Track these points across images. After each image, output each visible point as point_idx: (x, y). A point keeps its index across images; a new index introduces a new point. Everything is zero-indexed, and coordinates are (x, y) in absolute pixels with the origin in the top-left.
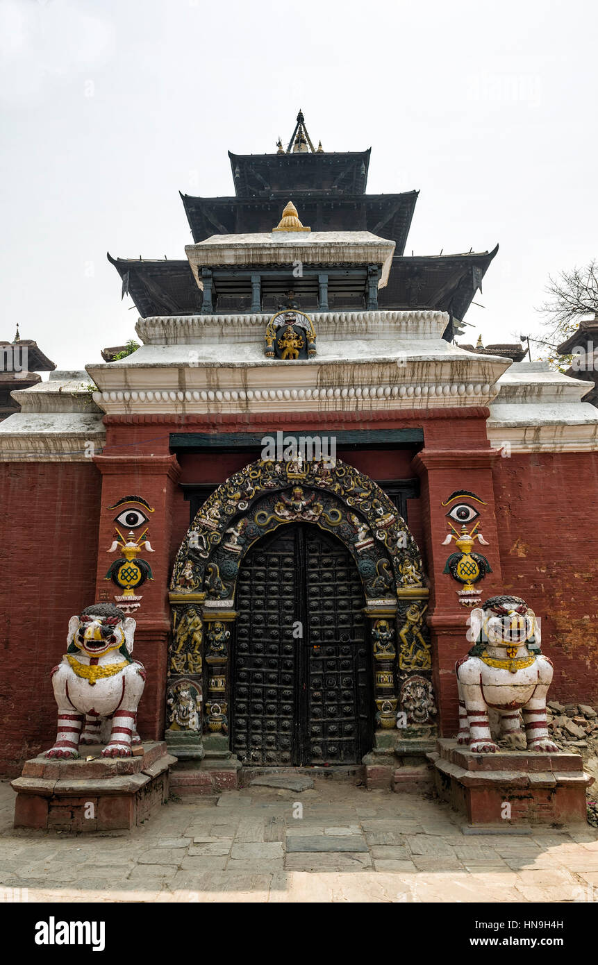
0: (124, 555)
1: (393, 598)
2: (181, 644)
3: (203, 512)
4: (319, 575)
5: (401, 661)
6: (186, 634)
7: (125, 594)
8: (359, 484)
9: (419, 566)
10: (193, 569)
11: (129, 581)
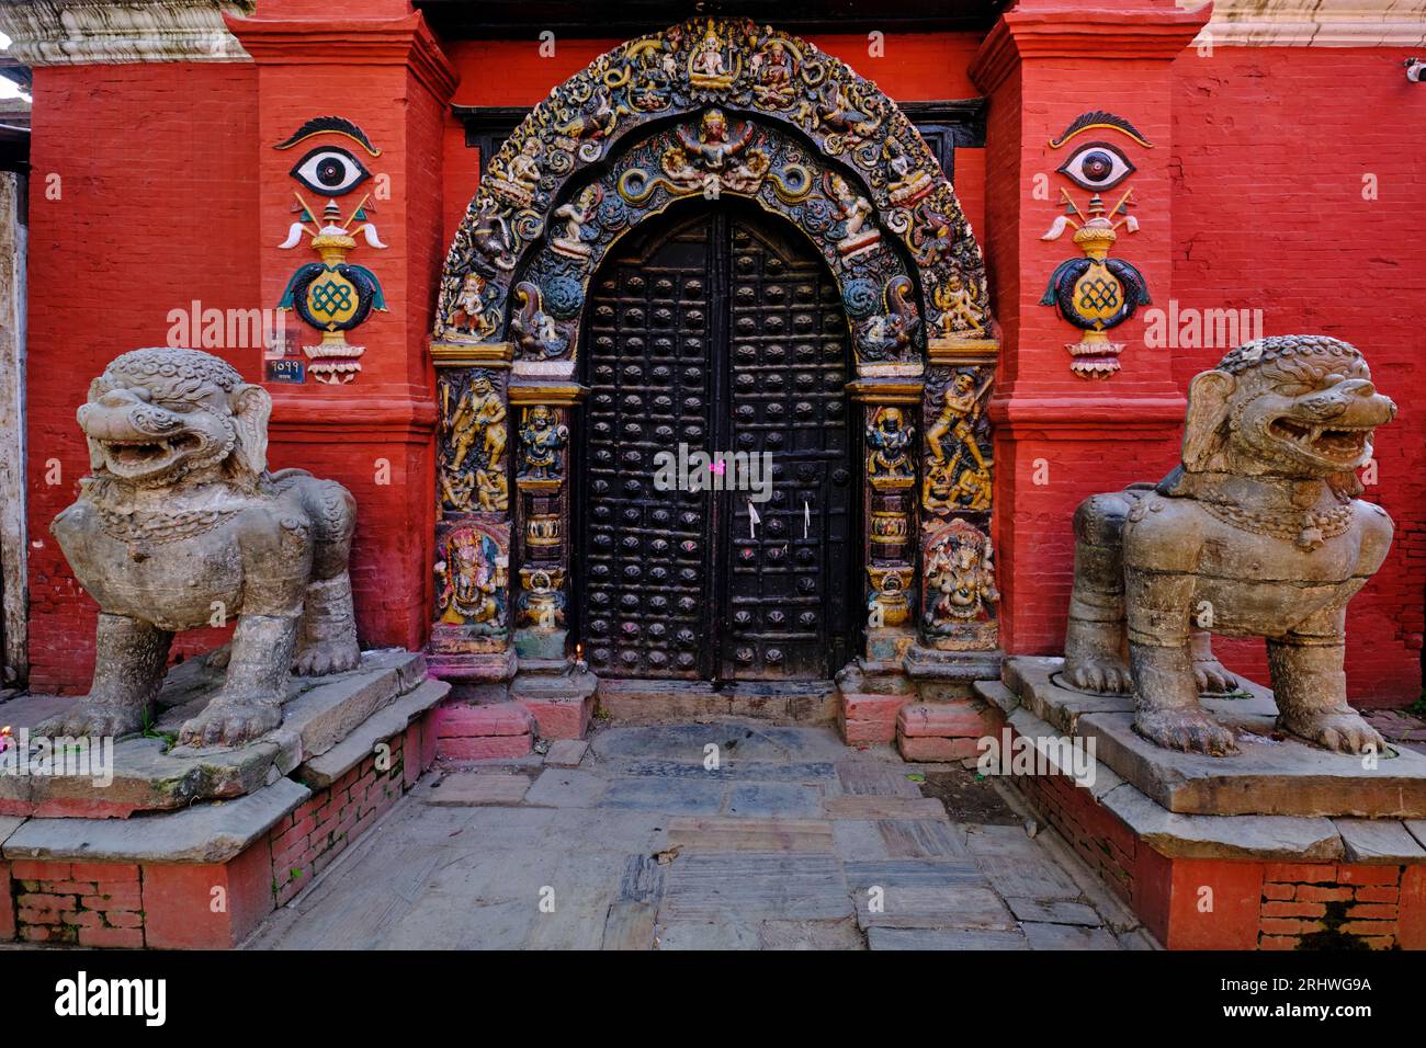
0: (317, 252)
1: (915, 360)
2: (462, 452)
3: (501, 165)
4: (756, 320)
5: (926, 493)
6: (471, 431)
7: (326, 341)
8: (852, 102)
9: (979, 291)
10: (482, 291)
11: (331, 314)
